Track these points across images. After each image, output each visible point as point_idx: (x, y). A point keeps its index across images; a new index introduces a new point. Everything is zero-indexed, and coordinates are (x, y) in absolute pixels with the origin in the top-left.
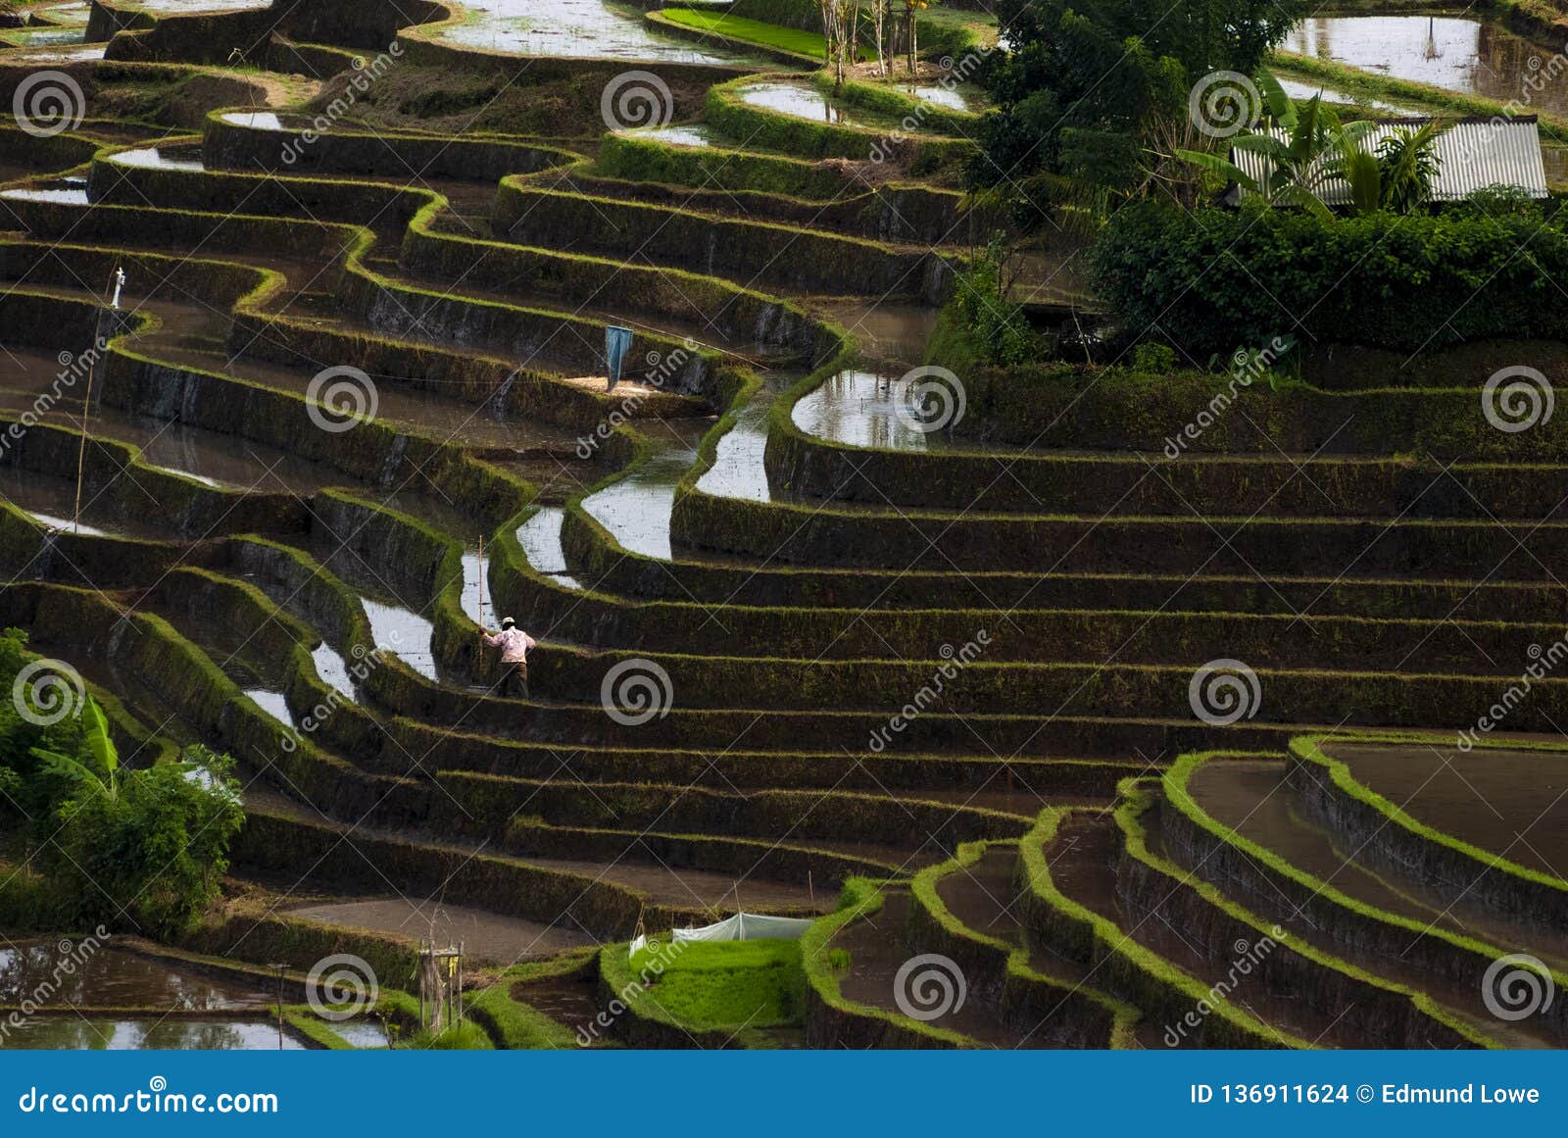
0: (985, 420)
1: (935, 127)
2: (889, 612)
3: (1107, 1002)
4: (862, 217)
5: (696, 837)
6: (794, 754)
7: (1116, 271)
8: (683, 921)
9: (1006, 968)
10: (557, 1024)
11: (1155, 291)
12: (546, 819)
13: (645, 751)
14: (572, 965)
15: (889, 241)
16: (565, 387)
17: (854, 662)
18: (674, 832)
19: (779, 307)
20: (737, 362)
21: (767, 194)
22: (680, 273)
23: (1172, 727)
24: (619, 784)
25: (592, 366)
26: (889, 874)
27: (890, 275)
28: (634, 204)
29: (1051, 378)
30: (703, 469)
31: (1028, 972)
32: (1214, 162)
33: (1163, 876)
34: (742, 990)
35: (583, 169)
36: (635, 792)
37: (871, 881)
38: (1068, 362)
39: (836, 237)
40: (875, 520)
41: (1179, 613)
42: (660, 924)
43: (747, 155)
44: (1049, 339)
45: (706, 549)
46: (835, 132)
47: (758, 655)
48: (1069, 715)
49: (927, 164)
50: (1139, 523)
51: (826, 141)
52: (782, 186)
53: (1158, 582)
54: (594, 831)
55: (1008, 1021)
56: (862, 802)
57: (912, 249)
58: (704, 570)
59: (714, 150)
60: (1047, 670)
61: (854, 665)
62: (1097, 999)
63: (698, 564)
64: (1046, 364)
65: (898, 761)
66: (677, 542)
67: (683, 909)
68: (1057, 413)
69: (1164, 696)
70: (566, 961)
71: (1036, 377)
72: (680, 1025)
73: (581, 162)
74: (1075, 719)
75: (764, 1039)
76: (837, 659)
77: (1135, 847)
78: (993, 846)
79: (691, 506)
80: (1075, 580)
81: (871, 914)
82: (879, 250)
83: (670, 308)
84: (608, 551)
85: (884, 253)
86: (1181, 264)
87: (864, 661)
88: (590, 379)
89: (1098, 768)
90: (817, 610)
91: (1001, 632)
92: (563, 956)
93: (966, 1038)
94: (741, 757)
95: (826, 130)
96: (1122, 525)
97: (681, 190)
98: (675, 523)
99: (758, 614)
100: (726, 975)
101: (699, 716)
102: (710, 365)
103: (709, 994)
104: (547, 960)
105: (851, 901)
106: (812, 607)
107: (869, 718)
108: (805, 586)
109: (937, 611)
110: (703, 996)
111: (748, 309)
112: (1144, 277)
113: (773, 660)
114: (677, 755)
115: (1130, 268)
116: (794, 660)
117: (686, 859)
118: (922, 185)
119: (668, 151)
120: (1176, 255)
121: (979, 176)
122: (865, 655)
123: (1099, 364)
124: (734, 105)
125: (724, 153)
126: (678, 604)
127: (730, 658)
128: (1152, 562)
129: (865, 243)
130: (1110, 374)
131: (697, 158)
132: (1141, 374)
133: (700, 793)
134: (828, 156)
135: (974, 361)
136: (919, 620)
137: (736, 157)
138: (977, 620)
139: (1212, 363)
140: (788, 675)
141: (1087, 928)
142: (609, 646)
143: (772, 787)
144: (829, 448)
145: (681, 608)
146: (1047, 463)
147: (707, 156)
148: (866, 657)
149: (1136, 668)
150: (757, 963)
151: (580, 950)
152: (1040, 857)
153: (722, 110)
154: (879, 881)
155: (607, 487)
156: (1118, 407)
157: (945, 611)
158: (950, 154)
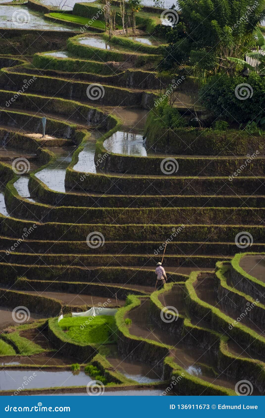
0: (167, 146)
1: (143, 51)
2: (138, 209)
3: (217, 334)
4: (120, 80)
5: (77, 283)
6: (108, 255)
7: (209, 97)
8: (75, 310)
9: (183, 324)
10: (35, 344)
11: (221, 103)
12: (28, 278)
13: (60, 255)
14: (39, 325)
15: (129, 88)
16: (26, 137)
17: (127, 225)
18: (70, 281)
19: (95, 110)
20: (82, 128)
21: (89, 73)
22: (62, 99)
23: (231, 245)
24: (51, 266)
25: (34, 130)
26: (142, 294)
27: (131, 99)
28: (45, 77)
29: (188, 132)
30: (75, 163)
31: (191, 325)
32: (240, 61)
33: (233, 293)
34: (96, 332)
35: (28, 66)
36: (57, 268)
37: (136, 296)
38: (193, 127)
39: (112, 87)
40: (132, 179)
41: (232, 208)
42: (67, 311)
43: (82, 60)
44: (187, 119)
45: (77, 189)
46: (110, 53)
47: (96, 223)
48: (197, 242)
49: (141, 63)
50: (218, 179)
51: (107, 56)
52: (93, 71)
53: (225, 198)
54: (44, 281)
55: (185, 341)
56: (131, 270)
57: (138, 91)
58: (77, 196)
59: (71, 59)
60: (190, 227)
61: (127, 226)
62: (214, 334)
63: (75, 194)
64: (186, 128)
65: (142, 257)
66: (67, 187)
67: (75, 306)
68: (190, 143)
69: (228, 235)
70: (37, 324)
71: (183, 132)
72: (77, 344)
73: (26, 63)
74: (199, 243)
75: (105, 348)
76: (121, 224)
77: (223, 284)
78: (175, 284)
79: (72, 175)
80: (198, 198)
81: (136, 307)
82: (127, 91)
83: (59, 111)
84: (45, 190)
85: (128, 92)
86: (230, 95)
87: (130, 225)
88: (34, 134)
89: (207, 258)
90: (114, 209)
91: (174, 215)
92: (35, 322)
93: (172, 347)
94: (91, 257)
95: (108, 52)
96: (212, 180)
97: (60, 72)
98: (66, 181)
99: (95, 210)
100: (90, 327)
101: (77, 243)
102: (73, 129)
103: (85, 333)
104: (30, 323)
105: (130, 303)
106: (113, 207)
107: (132, 243)
108: (110, 201)
109: (153, 208)
110: (83, 334)
111: (84, 111)
112: (217, 99)
113: (101, 225)
114: (70, 256)
115: (213, 96)
116: (107, 225)
117: (74, 290)
118: (140, 70)
119: (56, 59)
120: (228, 92)
121: (163, 67)
122: (130, 223)
123: (204, 127)
124: (77, 44)
125: (74, 60)
126: (69, 207)
127: (86, 224)
128: (223, 192)
129: (122, 89)
130: (207, 131)
131: (65, 62)
132: (218, 130)
133: (78, 268)
134: (108, 61)
135: (162, 127)
136: (148, 211)
137: (78, 62)
138: (166, 211)
139: (240, 127)
140: (105, 229)
141: (209, 310)
142: (46, 221)
143: (102, 266)
144: (116, 156)
145: (70, 208)
146: (188, 160)
147: (69, 61)
148: (131, 223)
149: (218, 226)
150: (99, 323)
151: (41, 320)
152: (192, 288)
153: (73, 46)
154: (138, 296)
155: (43, 169)
156: (210, 141)
157: (156, 208)
158: (148, 59)
